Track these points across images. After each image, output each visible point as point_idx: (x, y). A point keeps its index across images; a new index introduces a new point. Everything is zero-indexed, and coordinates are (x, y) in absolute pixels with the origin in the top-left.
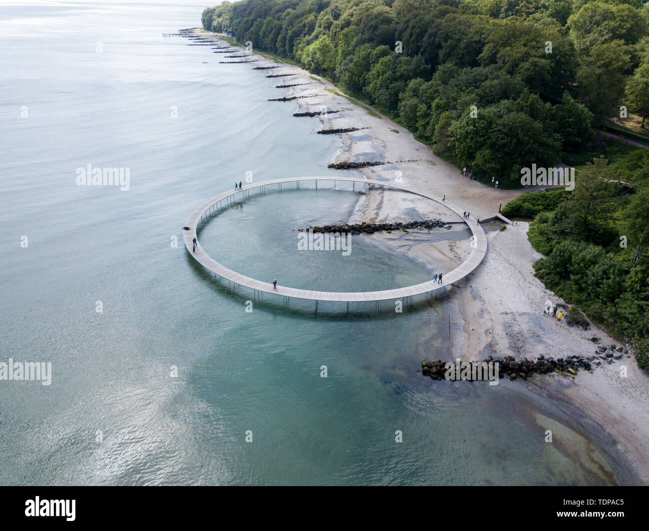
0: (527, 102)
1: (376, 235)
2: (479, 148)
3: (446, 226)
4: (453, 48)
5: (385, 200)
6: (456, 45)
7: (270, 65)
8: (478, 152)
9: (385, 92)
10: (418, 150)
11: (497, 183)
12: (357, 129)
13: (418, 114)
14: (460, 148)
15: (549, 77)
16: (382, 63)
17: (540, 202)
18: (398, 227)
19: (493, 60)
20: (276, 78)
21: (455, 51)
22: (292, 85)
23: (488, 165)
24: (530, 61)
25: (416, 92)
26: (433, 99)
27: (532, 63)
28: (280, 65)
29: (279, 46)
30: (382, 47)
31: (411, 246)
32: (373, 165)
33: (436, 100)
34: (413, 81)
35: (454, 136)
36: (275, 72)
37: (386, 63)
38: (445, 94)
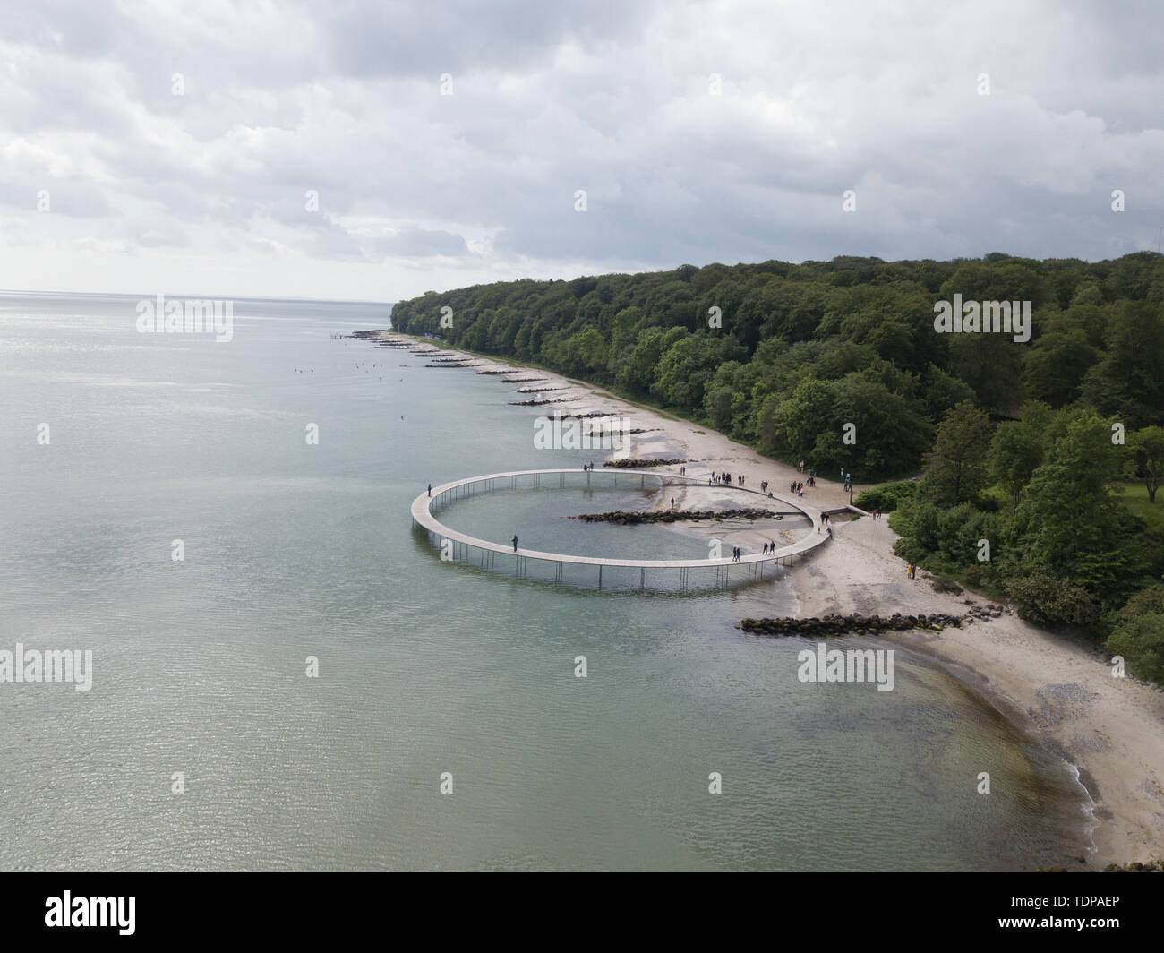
0: (881, 371)
1: (677, 524)
2: (820, 431)
3: (776, 516)
4: (779, 321)
5: (688, 494)
6: (783, 318)
7: (505, 370)
8: (818, 436)
9: (683, 385)
10: (734, 450)
11: (848, 475)
12: (643, 431)
13: (732, 407)
14: (793, 434)
15: (911, 345)
16: (677, 347)
17: (907, 493)
18: (708, 515)
19: (834, 330)
20: (516, 384)
21: (782, 325)
22: (542, 390)
23: (832, 450)
24: (882, 326)
25: (728, 379)
26: (752, 384)
27: (884, 328)
28: (520, 369)
29: (519, 344)
30: (676, 329)
31: (726, 534)
32: (668, 463)
33: (759, 383)
34: (724, 364)
35: (783, 420)
36: (513, 377)
37: (682, 347)
38: (770, 374)
